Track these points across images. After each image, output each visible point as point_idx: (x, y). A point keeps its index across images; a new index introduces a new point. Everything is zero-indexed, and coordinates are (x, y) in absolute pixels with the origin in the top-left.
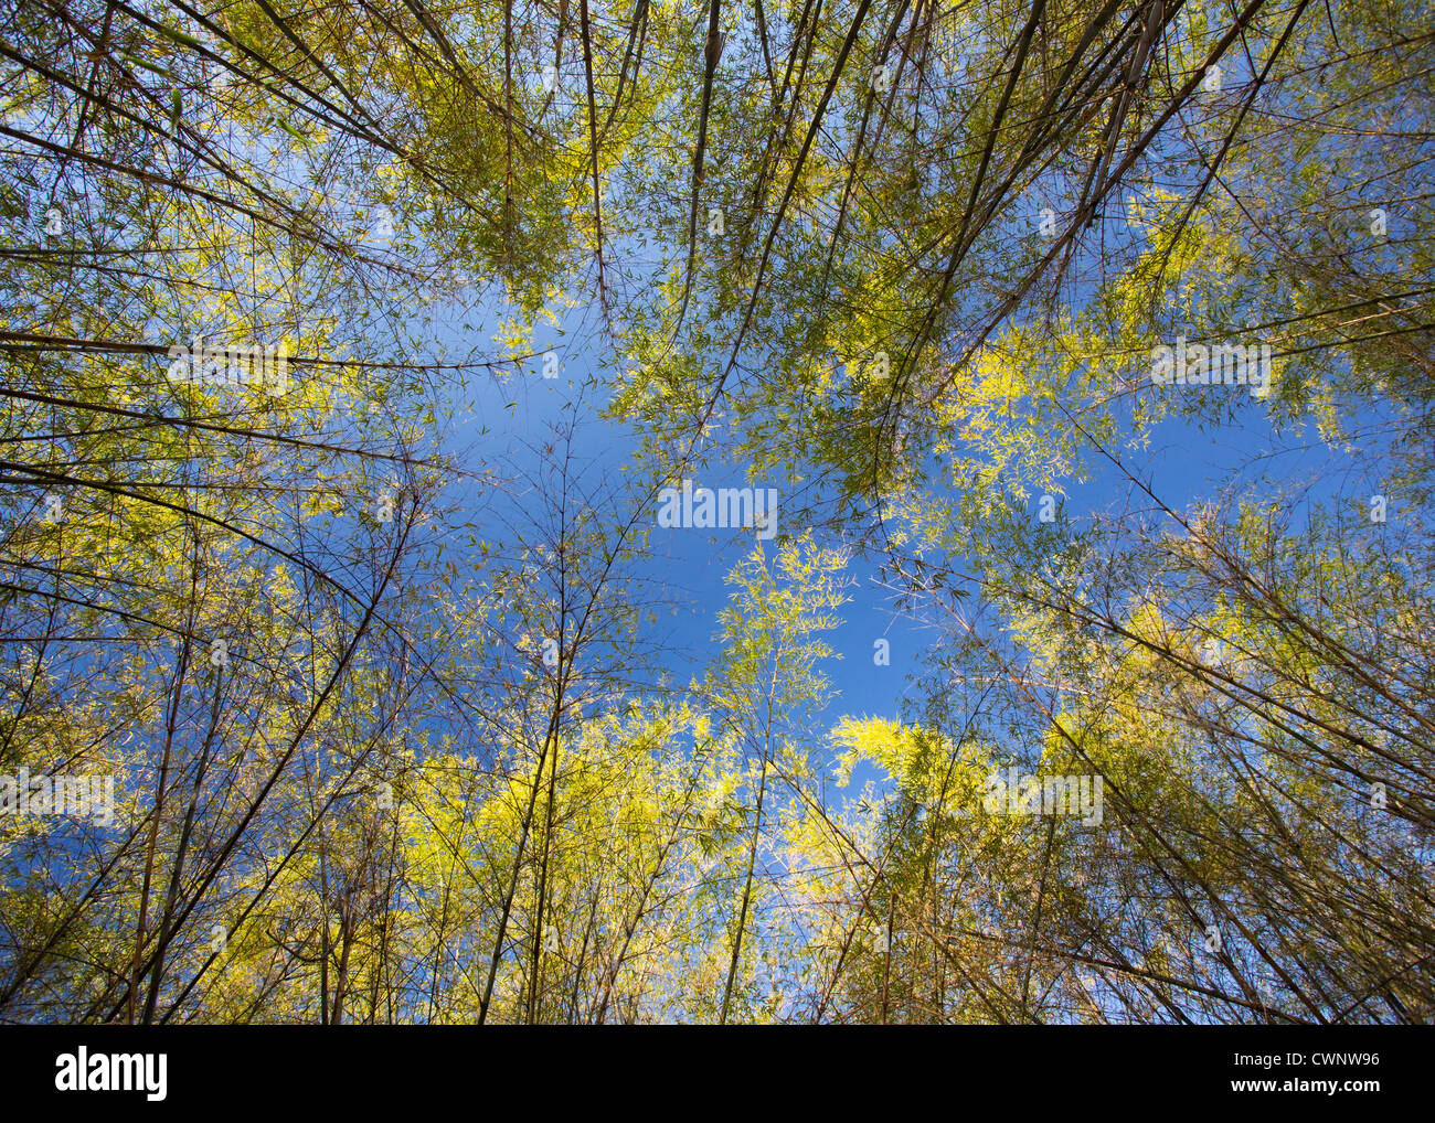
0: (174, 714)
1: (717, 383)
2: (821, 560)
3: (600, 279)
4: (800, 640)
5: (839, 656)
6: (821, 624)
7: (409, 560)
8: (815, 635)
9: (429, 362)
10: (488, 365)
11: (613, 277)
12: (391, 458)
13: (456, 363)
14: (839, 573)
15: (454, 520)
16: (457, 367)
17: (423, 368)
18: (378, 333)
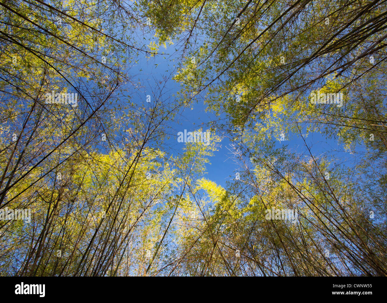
0: (26, 122)
1: (211, 81)
2: (215, 138)
3: (188, 39)
4: (202, 156)
5: (210, 164)
6: (209, 154)
7: (109, 101)
8: (206, 157)
9: (131, 45)
10: (146, 52)
11: (192, 40)
12: (111, 69)
13: (138, 48)
14: (218, 143)
15: (125, 93)
16: (138, 49)
17: (129, 46)
18: (117, 30)
